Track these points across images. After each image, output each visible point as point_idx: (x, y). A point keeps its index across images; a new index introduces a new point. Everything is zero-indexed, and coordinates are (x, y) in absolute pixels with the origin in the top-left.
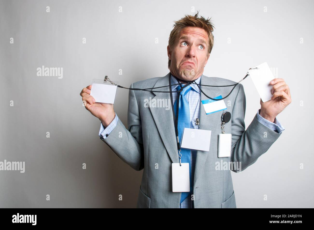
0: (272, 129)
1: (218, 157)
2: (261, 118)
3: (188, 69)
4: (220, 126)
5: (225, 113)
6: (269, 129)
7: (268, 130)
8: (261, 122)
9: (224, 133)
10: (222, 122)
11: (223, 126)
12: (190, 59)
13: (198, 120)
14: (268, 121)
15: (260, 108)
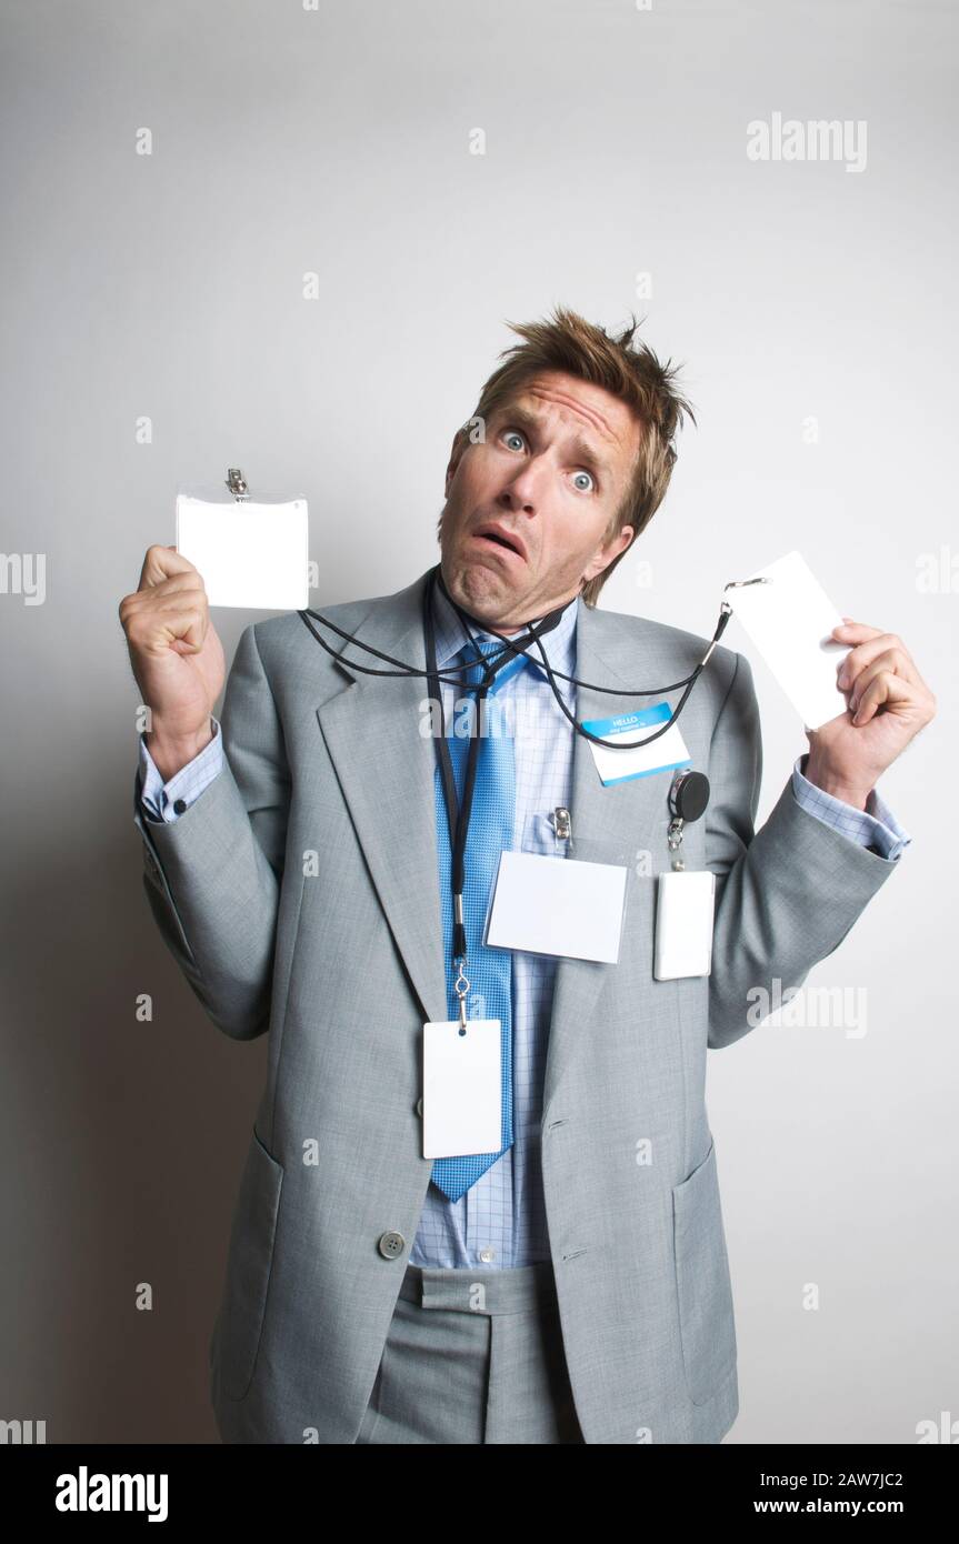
0: (857, 838)
1: (655, 980)
2: (810, 788)
3: (488, 568)
4: (665, 839)
5: (687, 777)
6: (842, 839)
7: (837, 843)
8: (807, 806)
9: (683, 866)
10: (673, 816)
11: (676, 837)
12: (512, 516)
13: (563, 814)
14: (839, 802)
15: (806, 750)
